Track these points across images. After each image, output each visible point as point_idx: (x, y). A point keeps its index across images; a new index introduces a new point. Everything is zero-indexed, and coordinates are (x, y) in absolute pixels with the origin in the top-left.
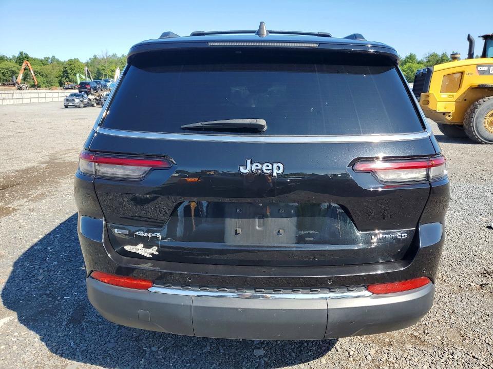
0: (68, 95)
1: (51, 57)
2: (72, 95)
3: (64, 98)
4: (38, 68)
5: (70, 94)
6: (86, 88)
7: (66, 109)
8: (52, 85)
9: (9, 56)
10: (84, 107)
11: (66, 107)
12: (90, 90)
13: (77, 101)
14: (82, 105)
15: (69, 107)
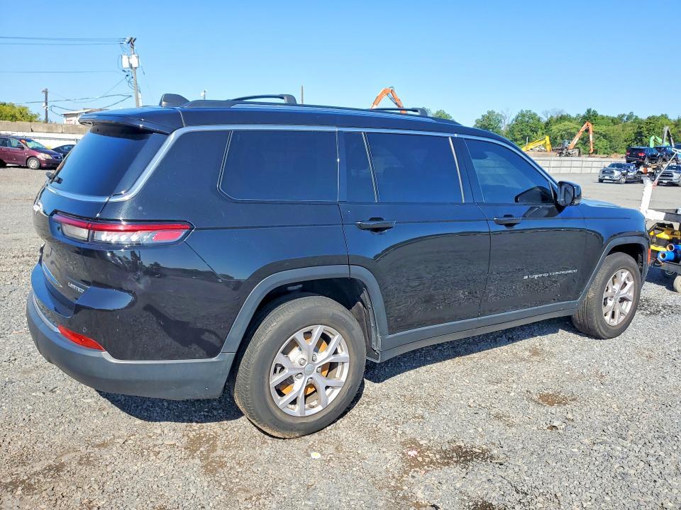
0: (607, 165)
1: (628, 114)
2: (613, 165)
3: (600, 169)
4: (602, 129)
5: (610, 163)
6: (637, 156)
7: (601, 184)
8: (616, 152)
9: (574, 115)
10: (626, 182)
11: (601, 181)
12: (644, 159)
13: (617, 173)
14: (624, 180)
15: (604, 181)
